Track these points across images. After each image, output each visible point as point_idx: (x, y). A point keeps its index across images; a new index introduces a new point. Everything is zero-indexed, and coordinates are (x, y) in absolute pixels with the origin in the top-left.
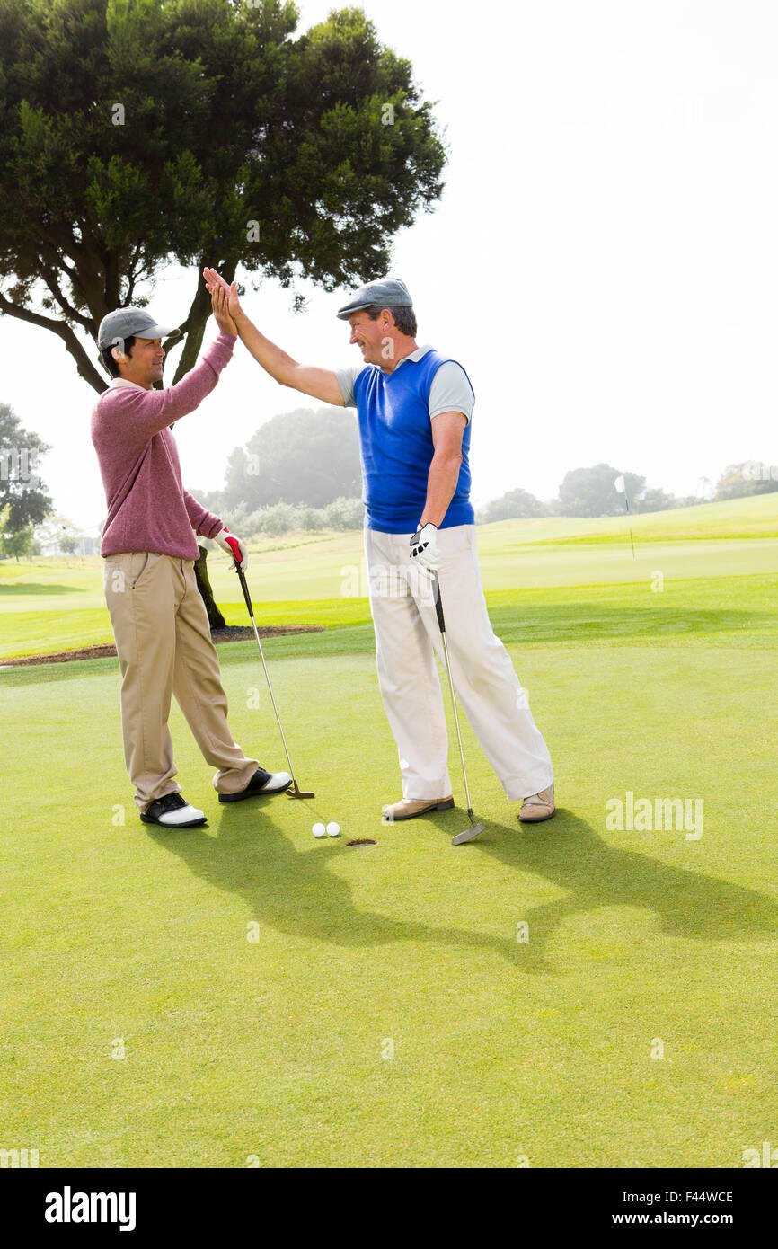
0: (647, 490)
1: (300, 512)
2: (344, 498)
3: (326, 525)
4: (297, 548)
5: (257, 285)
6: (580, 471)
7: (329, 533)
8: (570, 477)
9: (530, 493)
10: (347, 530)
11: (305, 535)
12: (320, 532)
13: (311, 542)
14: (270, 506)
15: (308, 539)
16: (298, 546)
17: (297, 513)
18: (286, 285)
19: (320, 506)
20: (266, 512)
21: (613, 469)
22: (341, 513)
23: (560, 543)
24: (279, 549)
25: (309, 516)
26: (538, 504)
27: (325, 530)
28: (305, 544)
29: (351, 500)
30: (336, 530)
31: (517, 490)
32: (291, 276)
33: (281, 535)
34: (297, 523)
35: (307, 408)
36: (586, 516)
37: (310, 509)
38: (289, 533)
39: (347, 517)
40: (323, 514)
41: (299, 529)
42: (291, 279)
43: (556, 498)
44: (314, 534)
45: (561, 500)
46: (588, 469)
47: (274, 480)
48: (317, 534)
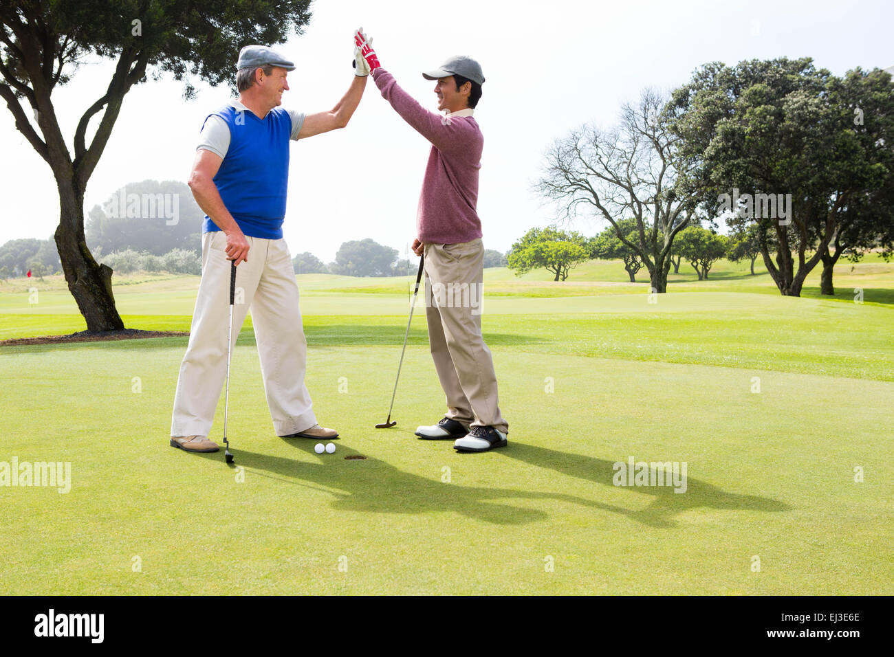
0: (399, 260)
1: (144, 258)
2: (178, 249)
3: (164, 269)
4: (140, 284)
5: (157, 75)
6: (353, 242)
7: (165, 275)
8: (345, 246)
9: (315, 256)
10: (179, 273)
11: (146, 274)
12: (158, 273)
13: (151, 281)
14: (120, 251)
15: (149, 278)
16: (141, 282)
17: (141, 258)
18: (179, 78)
19: (159, 254)
20: (116, 255)
21: (376, 243)
22: (176, 260)
23: (345, 291)
24: (126, 284)
25: (151, 261)
26: (322, 264)
27: (162, 272)
28: (146, 282)
29: (183, 251)
30: (170, 272)
31: (305, 253)
32: (183, 72)
33: (128, 274)
34: (141, 266)
35: (154, 180)
36: (355, 275)
37: (151, 256)
38: (134, 273)
39: (179, 264)
40: (162, 260)
41: (142, 271)
42: (183, 75)
43: (334, 261)
44: (154, 275)
45: (337, 263)
46: (358, 242)
47: (124, 232)
48: (157, 275)
